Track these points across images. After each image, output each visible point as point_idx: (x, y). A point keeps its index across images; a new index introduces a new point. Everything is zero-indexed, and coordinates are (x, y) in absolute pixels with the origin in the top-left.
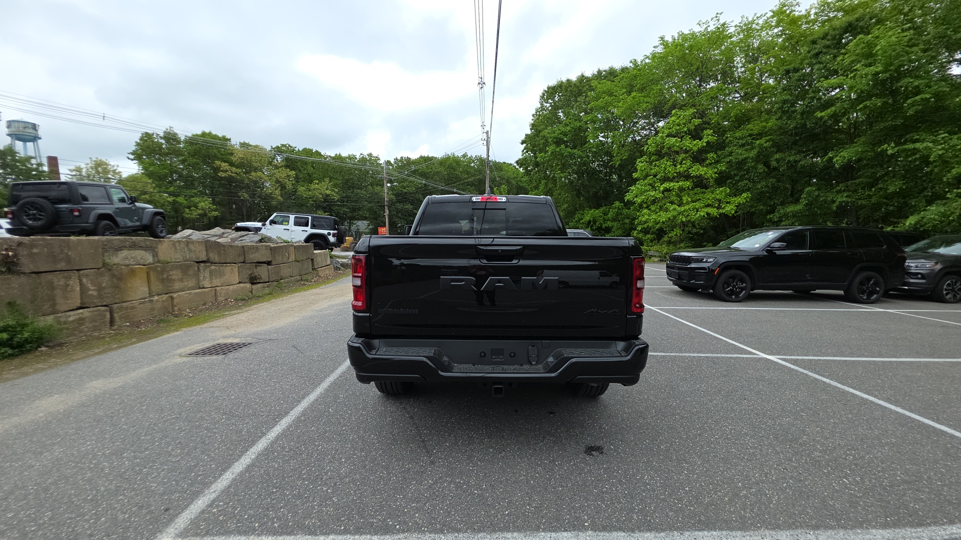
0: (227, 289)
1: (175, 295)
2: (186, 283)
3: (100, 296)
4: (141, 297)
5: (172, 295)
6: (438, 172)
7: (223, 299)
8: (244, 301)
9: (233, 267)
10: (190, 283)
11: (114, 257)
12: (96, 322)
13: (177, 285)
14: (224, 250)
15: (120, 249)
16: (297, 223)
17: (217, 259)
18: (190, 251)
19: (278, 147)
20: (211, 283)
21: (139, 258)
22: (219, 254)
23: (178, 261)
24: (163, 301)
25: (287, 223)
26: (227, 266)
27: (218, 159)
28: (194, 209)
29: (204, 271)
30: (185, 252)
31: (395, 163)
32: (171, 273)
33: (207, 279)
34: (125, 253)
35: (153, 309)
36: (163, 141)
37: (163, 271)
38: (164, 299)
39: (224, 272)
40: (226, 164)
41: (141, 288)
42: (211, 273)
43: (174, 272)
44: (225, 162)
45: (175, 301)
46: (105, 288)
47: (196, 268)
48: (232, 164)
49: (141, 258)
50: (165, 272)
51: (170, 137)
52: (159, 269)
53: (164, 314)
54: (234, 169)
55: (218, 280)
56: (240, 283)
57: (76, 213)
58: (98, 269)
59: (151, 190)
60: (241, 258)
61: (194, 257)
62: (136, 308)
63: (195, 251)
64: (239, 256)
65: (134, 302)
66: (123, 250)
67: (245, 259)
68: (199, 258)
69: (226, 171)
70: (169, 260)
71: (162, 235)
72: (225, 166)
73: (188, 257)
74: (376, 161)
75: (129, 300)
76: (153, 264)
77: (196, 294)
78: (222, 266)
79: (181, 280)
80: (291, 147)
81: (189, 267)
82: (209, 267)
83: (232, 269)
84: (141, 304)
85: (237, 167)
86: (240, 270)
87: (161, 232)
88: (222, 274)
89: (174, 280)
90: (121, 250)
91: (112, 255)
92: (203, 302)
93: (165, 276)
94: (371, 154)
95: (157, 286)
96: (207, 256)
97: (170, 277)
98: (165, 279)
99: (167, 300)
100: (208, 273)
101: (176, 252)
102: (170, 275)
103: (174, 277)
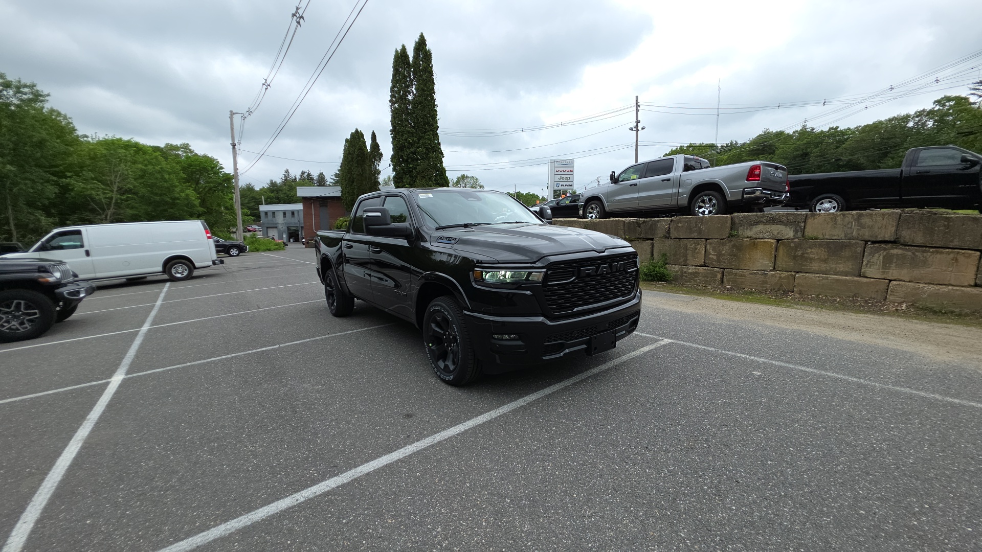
0: (926, 289)
2: (833, 266)
3: (718, 260)
4: (759, 269)
9: (963, 258)
10: (841, 266)
11: (748, 231)
13: (815, 266)
14: (948, 227)
15: (757, 223)
17: (919, 239)
18: (862, 226)
20: (883, 273)
21: (775, 233)
22: (930, 232)
23: (833, 238)
24: (780, 277)
26: (944, 252)
29: (872, 254)
30: (851, 228)
32: (809, 251)
33: (877, 267)
34: (760, 227)
35: (765, 282)
38: (783, 276)
39: (926, 261)
41: (761, 261)
42: (890, 258)
43: (812, 251)
45: (798, 282)
46: (724, 255)
47: (860, 249)
49: (778, 233)
50: (801, 248)
55: (904, 271)
58: (721, 239)
61: (867, 234)
62: (745, 276)
63: (871, 227)
65: (745, 271)
66: (759, 224)
68: (874, 237)
70: (820, 236)
73: (855, 234)
75: (746, 268)
76: (792, 239)
78: (924, 252)
79: (825, 261)
81: (847, 246)
82: (885, 249)
83: (957, 259)
84: (752, 274)
88: (918, 264)
89: (811, 259)
90: (756, 225)
91: (747, 229)
93: (799, 253)
95: (784, 260)
97: (805, 255)
98: (799, 256)
99: (787, 278)
100: (881, 258)
101: (835, 227)
102: (807, 253)
103: (813, 256)
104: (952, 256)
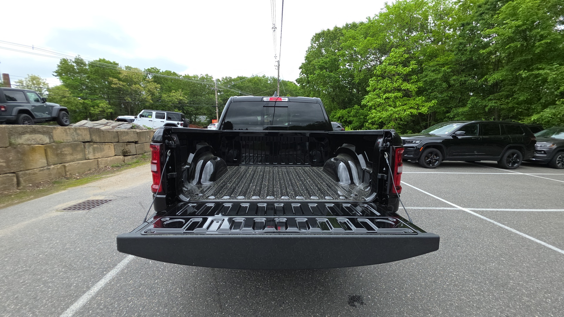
0: (106, 160)
1: (67, 165)
2: (75, 156)
3: (8, 166)
4: (41, 166)
5: (65, 164)
6: (248, 86)
7: (103, 166)
8: (118, 167)
9: (110, 146)
10: (78, 156)
11: (19, 139)
12: (6, 184)
13: (69, 158)
14: (103, 134)
15: (24, 133)
16: (157, 117)
17: (98, 140)
18: (78, 134)
19: (149, 69)
20: (94, 156)
21: (38, 140)
22: (100, 137)
23: (69, 141)
24: (58, 168)
25: (151, 117)
26: (106, 145)
27: (111, 76)
28: (97, 107)
29: (89, 148)
30: (74, 135)
31: (222, 80)
32: (64, 149)
33: (91, 154)
34: (27, 136)
35: (50, 174)
36: (75, 64)
37: (57, 148)
38: (59, 167)
39: (103, 149)
40: (116, 79)
41: (40, 160)
42: (94, 149)
43: (65, 149)
44: (115, 78)
45: (67, 169)
46: (11, 161)
47: (83, 146)
48: (120, 79)
49: (40, 140)
50: (59, 149)
51: (79, 62)
52: (54, 147)
53: (59, 178)
54: (121, 83)
55: (99, 154)
56: (115, 155)
57: (3, 109)
58: (6, 147)
59: (68, 95)
60: (116, 139)
61: (81, 139)
62: (36, 174)
63: (81, 135)
64: (114, 138)
65: (35, 170)
66: (26, 134)
67: (119, 140)
68: (85, 140)
69: (116, 84)
70: (62, 141)
71: (66, 124)
72: (115, 80)
73: (76, 138)
74: (210, 79)
75: (32, 168)
76: (50, 143)
77: (83, 163)
78: (102, 145)
79: (72, 154)
80: (157, 69)
81: (77, 145)
82: (92, 145)
83: (109, 147)
84: (41, 171)
85: (123, 81)
86: (115, 147)
87: (66, 122)
88: (102, 150)
89: (66, 154)
90: (24, 134)
91: (17, 138)
92: (88, 169)
93: (59, 152)
94: (207, 75)
95: (52, 158)
96: (91, 138)
97: (63, 152)
98: (59, 154)
99: (61, 168)
100: (92, 149)
101: (67, 135)
102: (63, 151)
103: (66, 152)
104: (108, 146)
